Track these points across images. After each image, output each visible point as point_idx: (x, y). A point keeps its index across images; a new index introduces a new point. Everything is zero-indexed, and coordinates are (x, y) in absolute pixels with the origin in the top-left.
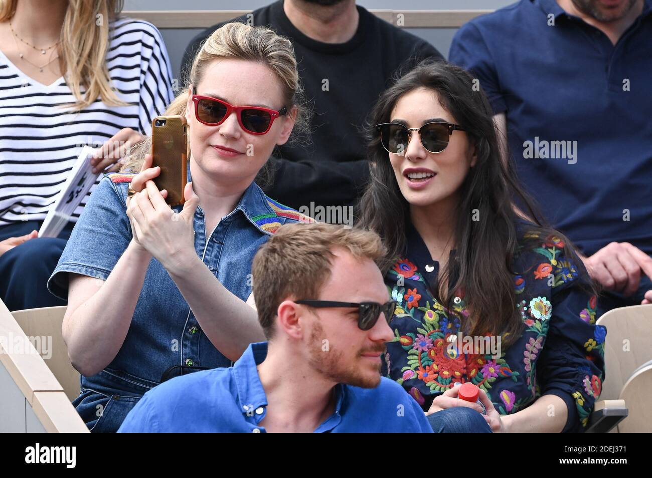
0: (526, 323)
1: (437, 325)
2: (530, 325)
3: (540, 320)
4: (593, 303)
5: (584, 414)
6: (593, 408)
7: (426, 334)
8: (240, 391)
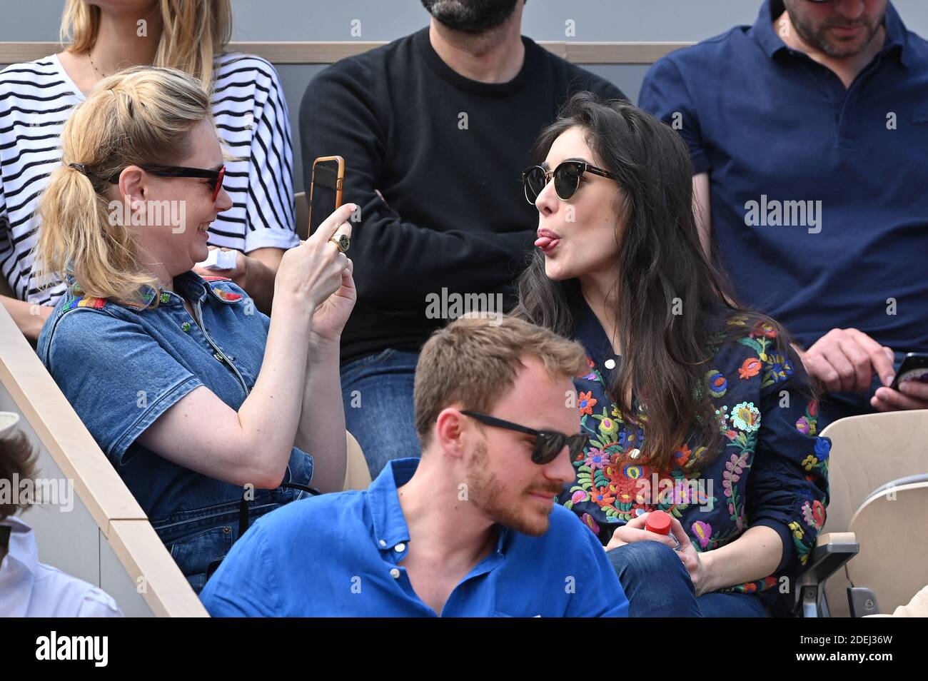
0: (727, 435)
1: (615, 438)
2: (732, 438)
3: (745, 432)
4: (813, 409)
5: (803, 550)
6: (815, 543)
7: (600, 446)
8: (376, 522)
